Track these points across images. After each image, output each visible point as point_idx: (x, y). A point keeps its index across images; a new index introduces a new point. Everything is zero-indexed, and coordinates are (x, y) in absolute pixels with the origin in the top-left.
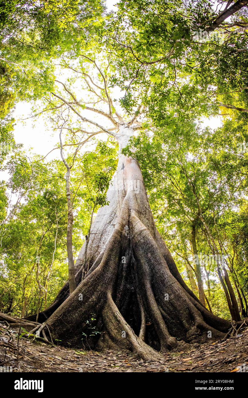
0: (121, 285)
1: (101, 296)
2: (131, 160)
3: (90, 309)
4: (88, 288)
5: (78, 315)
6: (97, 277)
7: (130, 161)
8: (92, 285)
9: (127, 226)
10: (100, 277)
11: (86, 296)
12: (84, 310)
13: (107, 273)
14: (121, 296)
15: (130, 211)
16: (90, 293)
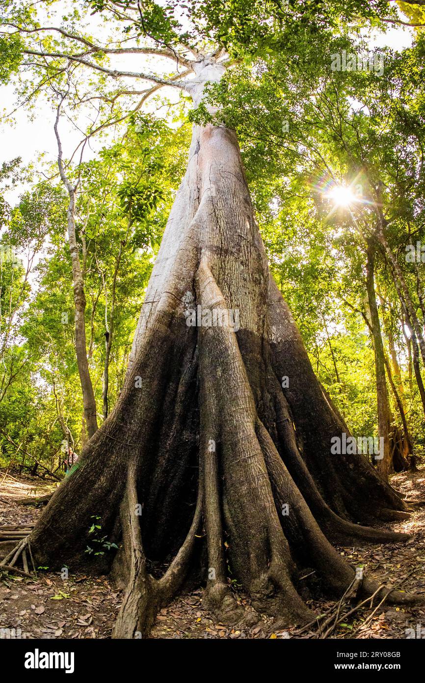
0: (169, 436)
1: (118, 474)
2: (211, 130)
3: (97, 504)
4: (92, 462)
5: (76, 517)
6: (107, 437)
7: (209, 134)
8: (99, 455)
9: (189, 293)
10: (114, 435)
11: (88, 479)
12: (86, 507)
13: (131, 423)
14: (168, 460)
15: (201, 254)
16: (96, 472)
